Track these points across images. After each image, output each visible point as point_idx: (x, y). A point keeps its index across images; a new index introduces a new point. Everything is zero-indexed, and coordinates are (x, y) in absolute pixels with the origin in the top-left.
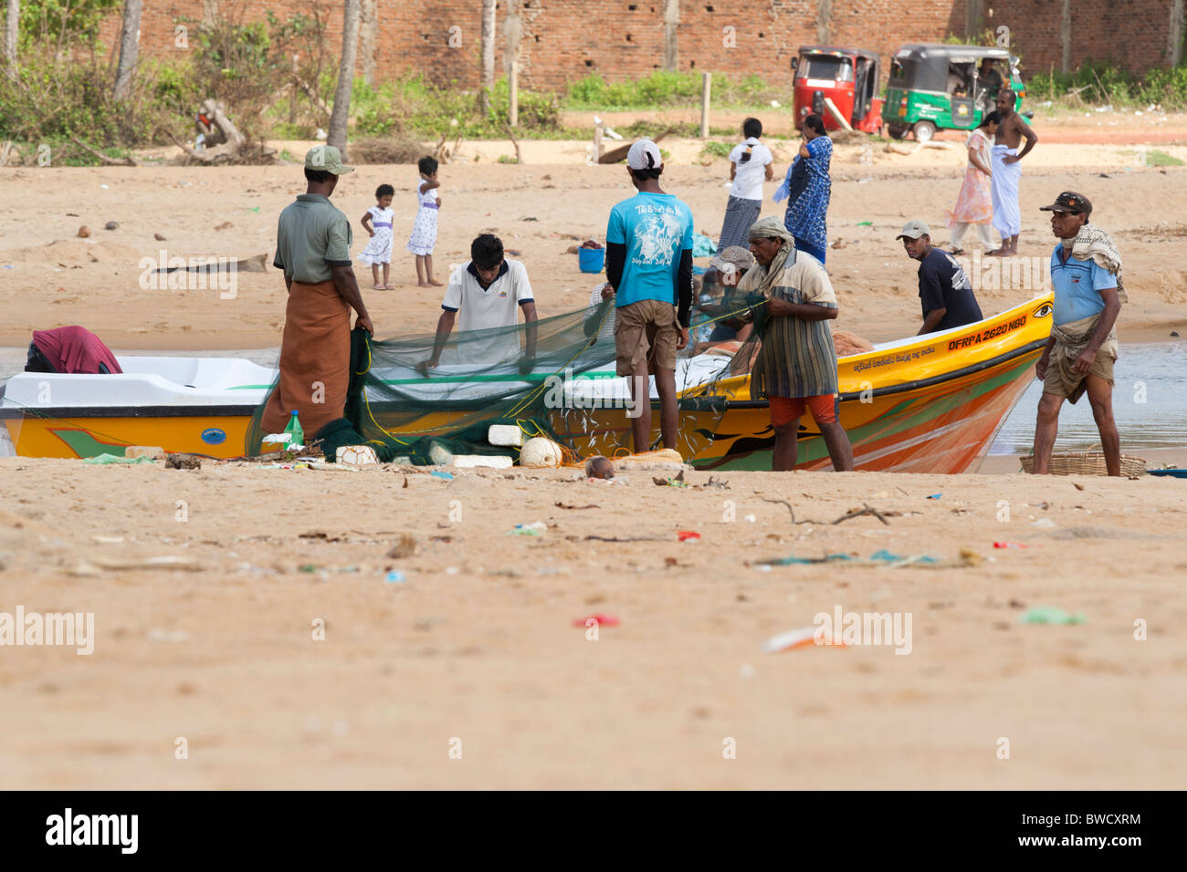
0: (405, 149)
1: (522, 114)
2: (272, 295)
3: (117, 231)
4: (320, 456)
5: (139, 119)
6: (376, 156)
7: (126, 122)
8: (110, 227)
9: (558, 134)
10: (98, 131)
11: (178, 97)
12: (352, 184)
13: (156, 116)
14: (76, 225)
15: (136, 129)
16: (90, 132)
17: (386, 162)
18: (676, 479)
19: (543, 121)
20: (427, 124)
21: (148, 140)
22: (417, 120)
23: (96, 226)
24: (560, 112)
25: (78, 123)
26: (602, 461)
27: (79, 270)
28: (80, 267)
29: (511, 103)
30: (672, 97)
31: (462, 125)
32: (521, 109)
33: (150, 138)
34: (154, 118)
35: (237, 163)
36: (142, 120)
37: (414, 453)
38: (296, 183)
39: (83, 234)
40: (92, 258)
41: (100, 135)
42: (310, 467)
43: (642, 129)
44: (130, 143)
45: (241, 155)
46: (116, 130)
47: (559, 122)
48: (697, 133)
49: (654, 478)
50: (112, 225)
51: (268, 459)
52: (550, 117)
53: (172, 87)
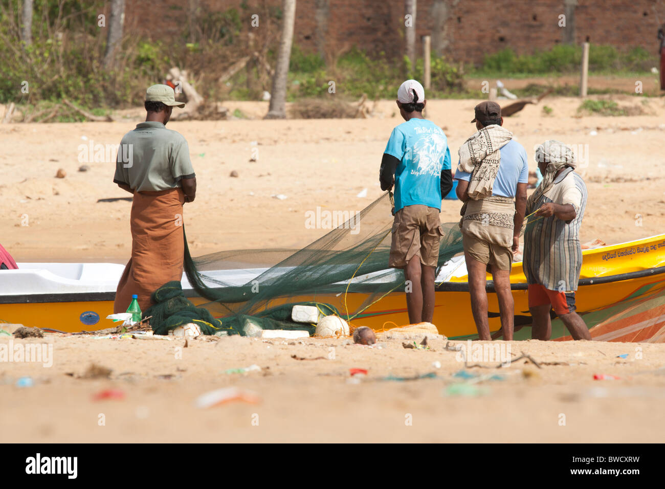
0: (334, 107)
1: (434, 79)
2: (191, 219)
3: (88, 173)
4: (148, 330)
5: (121, 86)
6: (311, 114)
7: (110, 88)
8: (82, 170)
9: (463, 95)
10: (87, 96)
11: (153, 68)
12: (285, 134)
13: (134, 83)
14: (55, 168)
15: (119, 93)
16: (81, 96)
17: (319, 118)
18: (421, 344)
19: (451, 85)
20: (357, 88)
21: (128, 102)
22: (349, 85)
23: (71, 170)
24: (465, 78)
25: (71, 89)
26: (366, 331)
27: (42, 201)
28: (43, 199)
29: (425, 70)
30: (570, 66)
31: (386, 89)
32: (433, 75)
33: (130, 100)
34: (133, 84)
35: (196, 119)
36: (124, 86)
37: (231, 328)
38: (239, 135)
39: (60, 175)
40: (55, 192)
41: (89, 98)
42: (134, 337)
43: (534, 90)
44: (113, 104)
45: (200, 113)
46: (102, 94)
47: (465, 86)
48: (577, 93)
49: (403, 343)
50: (84, 168)
51: (106, 332)
52: (457, 81)
53: (148, 59)
